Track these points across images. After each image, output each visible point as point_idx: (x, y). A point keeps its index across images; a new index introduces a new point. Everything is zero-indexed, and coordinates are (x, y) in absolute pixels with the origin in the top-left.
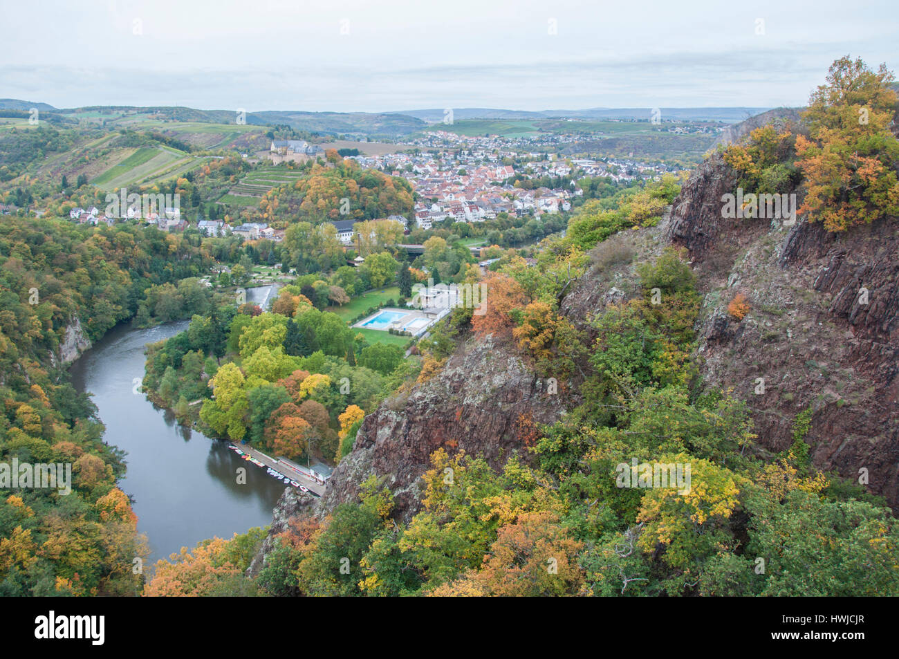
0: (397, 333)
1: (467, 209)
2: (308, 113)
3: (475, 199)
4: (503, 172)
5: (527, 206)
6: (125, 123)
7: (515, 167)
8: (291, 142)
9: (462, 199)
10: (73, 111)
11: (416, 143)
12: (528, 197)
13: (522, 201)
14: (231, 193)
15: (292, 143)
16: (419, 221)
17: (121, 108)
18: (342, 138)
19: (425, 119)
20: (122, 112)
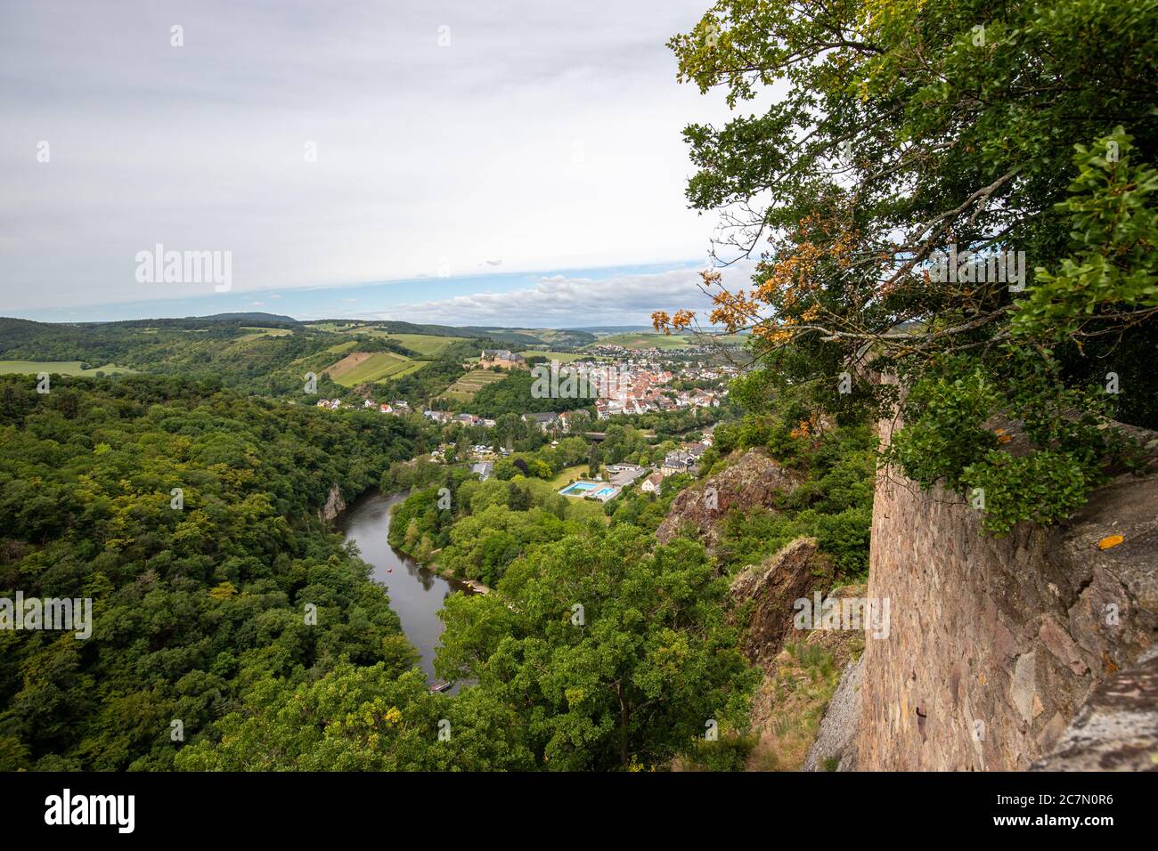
0: (591, 499)
1: (637, 406)
2: (502, 329)
3: (642, 398)
4: (664, 377)
5: (684, 403)
6: (355, 333)
7: (673, 373)
8: (496, 351)
9: (633, 398)
10: (311, 323)
11: (590, 354)
12: (685, 396)
13: (681, 399)
14: (448, 390)
15: (499, 352)
16: (600, 415)
17: (352, 321)
18: (532, 349)
19: (595, 334)
20: (352, 325)
